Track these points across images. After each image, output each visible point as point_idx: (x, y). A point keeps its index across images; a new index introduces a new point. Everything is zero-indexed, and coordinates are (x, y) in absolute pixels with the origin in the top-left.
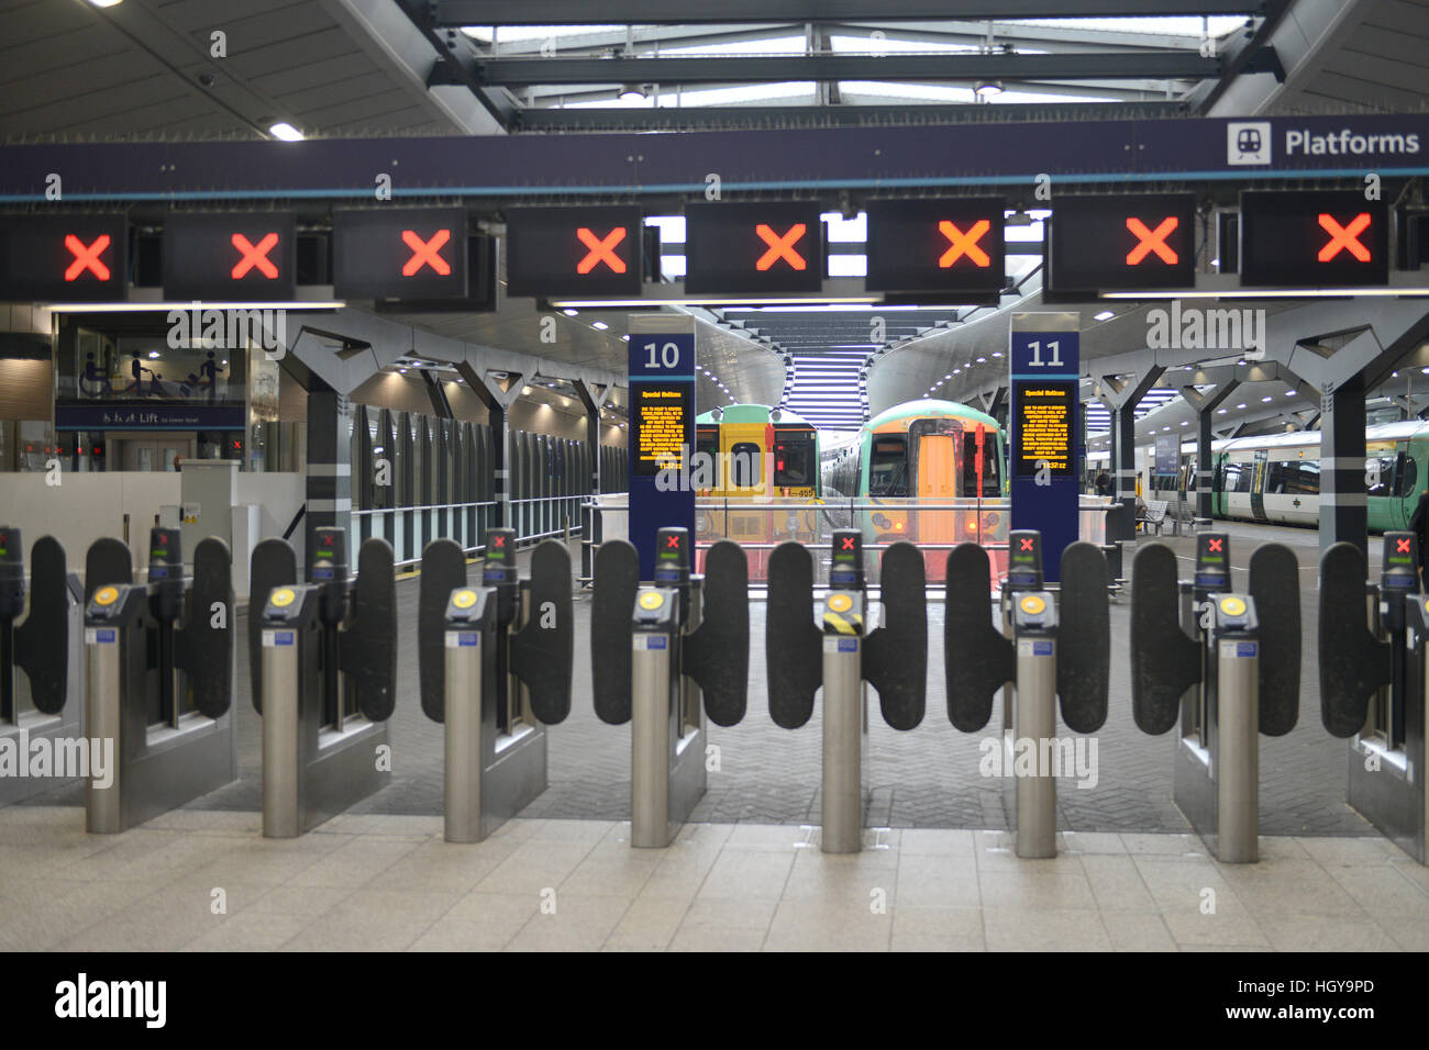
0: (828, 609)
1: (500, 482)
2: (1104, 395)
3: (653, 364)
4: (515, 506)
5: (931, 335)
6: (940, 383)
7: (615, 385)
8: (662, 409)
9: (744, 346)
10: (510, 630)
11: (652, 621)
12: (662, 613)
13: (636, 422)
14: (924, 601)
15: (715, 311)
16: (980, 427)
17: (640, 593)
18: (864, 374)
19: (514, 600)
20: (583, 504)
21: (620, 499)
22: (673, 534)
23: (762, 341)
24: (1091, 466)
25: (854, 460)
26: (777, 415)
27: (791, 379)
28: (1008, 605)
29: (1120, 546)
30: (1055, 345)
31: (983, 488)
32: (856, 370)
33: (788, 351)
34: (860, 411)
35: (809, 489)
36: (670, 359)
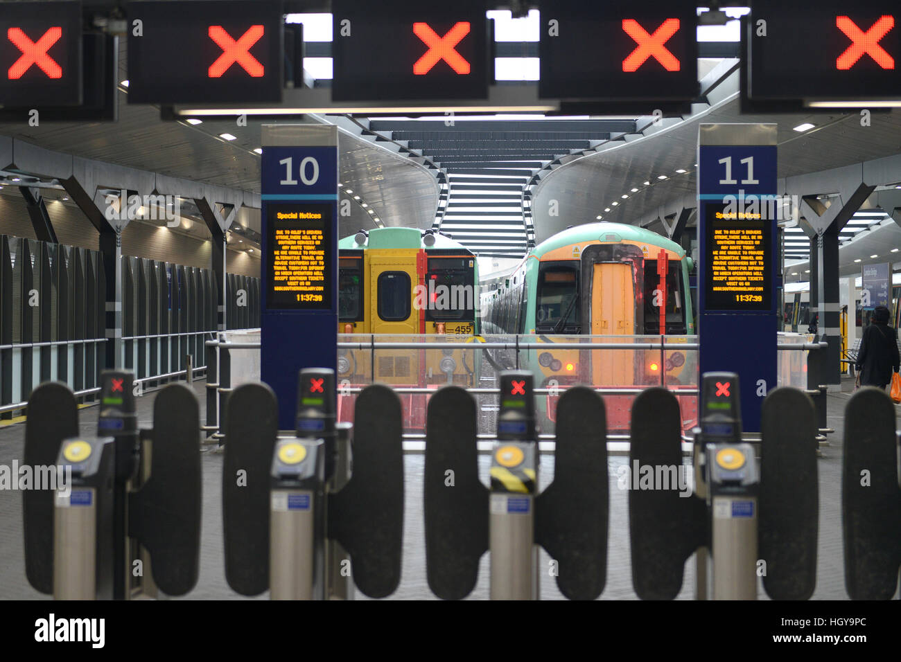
0: (495, 463)
1: (112, 315)
2: (803, 218)
3: (289, 181)
4: (129, 344)
5: (606, 148)
6: (615, 204)
7: (243, 205)
8: (299, 232)
9: (393, 160)
10: (129, 487)
11: (294, 477)
12: (305, 469)
13: (270, 247)
14: (605, 454)
15: (360, 121)
16: (663, 254)
17: (280, 443)
18: (528, 193)
19: (134, 452)
20: (209, 342)
21: (250, 336)
22: (318, 376)
23: (412, 155)
24: (789, 299)
25: (517, 291)
26: (429, 239)
27: (445, 198)
28: (702, 459)
29: (824, 391)
30: (749, 161)
31: (666, 323)
32: (520, 189)
33: (442, 166)
34: (524, 235)
35: (466, 324)
36: (309, 175)
